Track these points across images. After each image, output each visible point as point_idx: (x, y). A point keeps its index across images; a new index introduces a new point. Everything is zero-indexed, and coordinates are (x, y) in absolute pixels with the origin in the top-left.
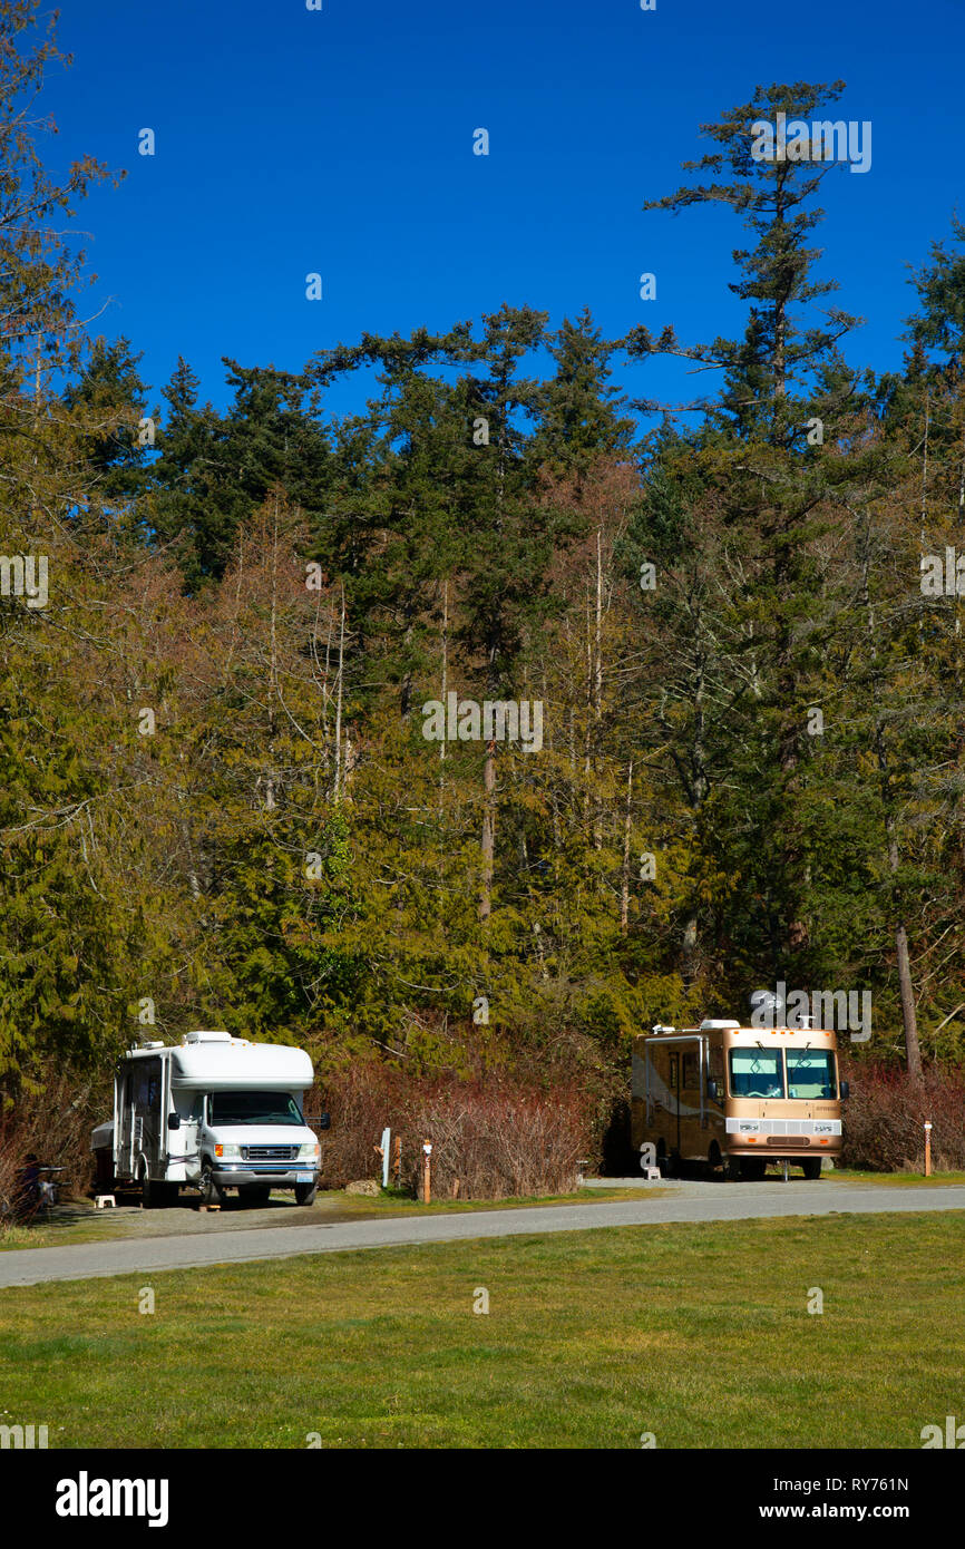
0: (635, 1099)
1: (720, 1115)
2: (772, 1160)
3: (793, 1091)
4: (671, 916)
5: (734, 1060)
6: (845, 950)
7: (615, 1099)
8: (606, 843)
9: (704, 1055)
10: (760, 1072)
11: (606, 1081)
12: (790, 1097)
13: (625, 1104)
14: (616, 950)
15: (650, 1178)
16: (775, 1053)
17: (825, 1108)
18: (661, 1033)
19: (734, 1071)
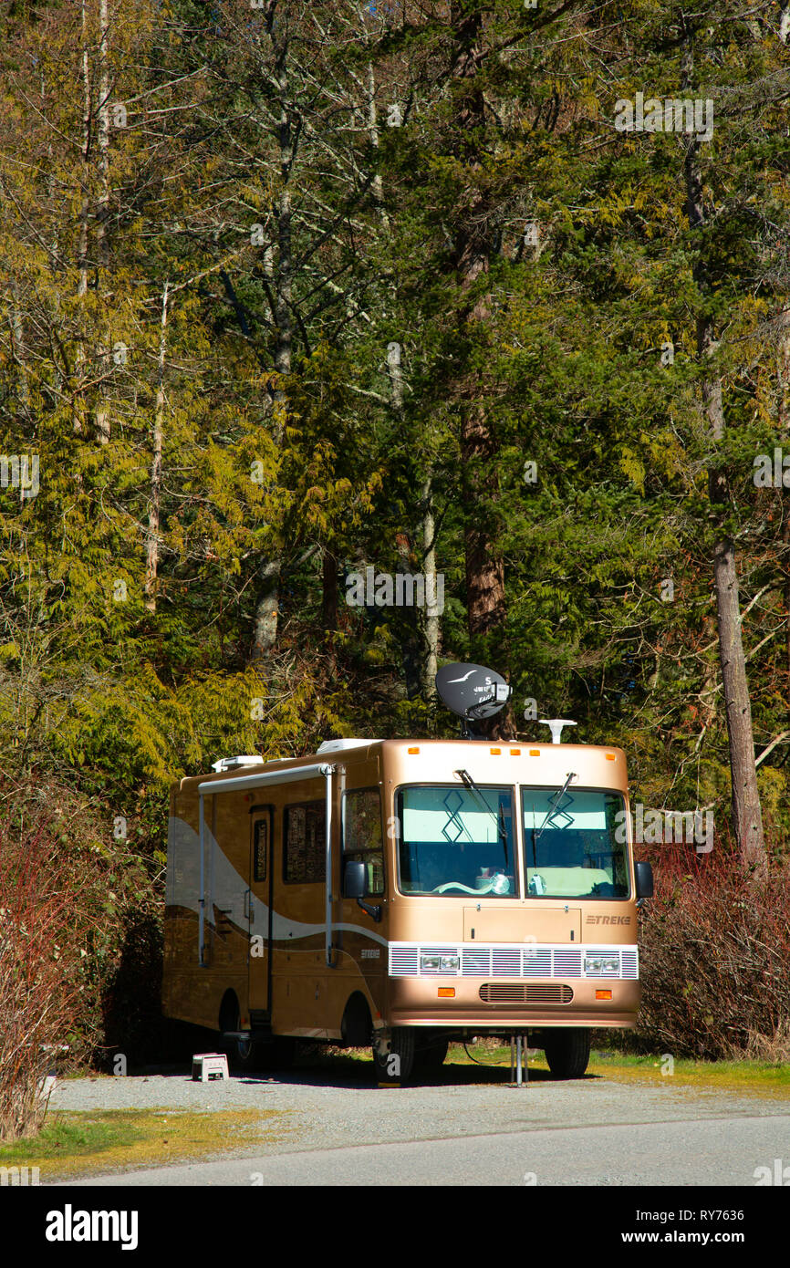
0: (172, 911)
1: (378, 938)
2: (464, 1036)
3: (538, 881)
4: (243, 563)
5: (406, 812)
6: (574, 629)
7: (131, 913)
8: (119, 432)
9: (335, 804)
10: (463, 839)
11: (113, 878)
12: (531, 894)
13: (150, 923)
14: (134, 633)
15: (205, 1077)
16: (500, 799)
17: (606, 920)
18: (234, 769)
19: (406, 839)
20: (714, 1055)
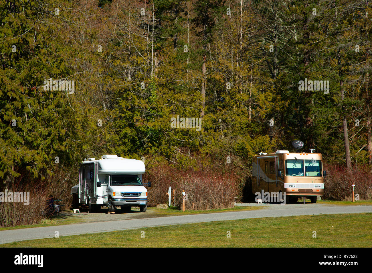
0: (254, 177)
1: (282, 182)
2: (300, 197)
3: (307, 174)
4: (265, 116)
5: (287, 164)
6: (325, 127)
7: (247, 177)
9: (277, 162)
10: (296, 168)
11: (244, 171)
12: (306, 176)
13: (250, 179)
14: (247, 127)
15: (258, 203)
16: (301, 161)
17: (318, 180)
18: (262, 155)
19: (287, 168)
20: (340, 200)
